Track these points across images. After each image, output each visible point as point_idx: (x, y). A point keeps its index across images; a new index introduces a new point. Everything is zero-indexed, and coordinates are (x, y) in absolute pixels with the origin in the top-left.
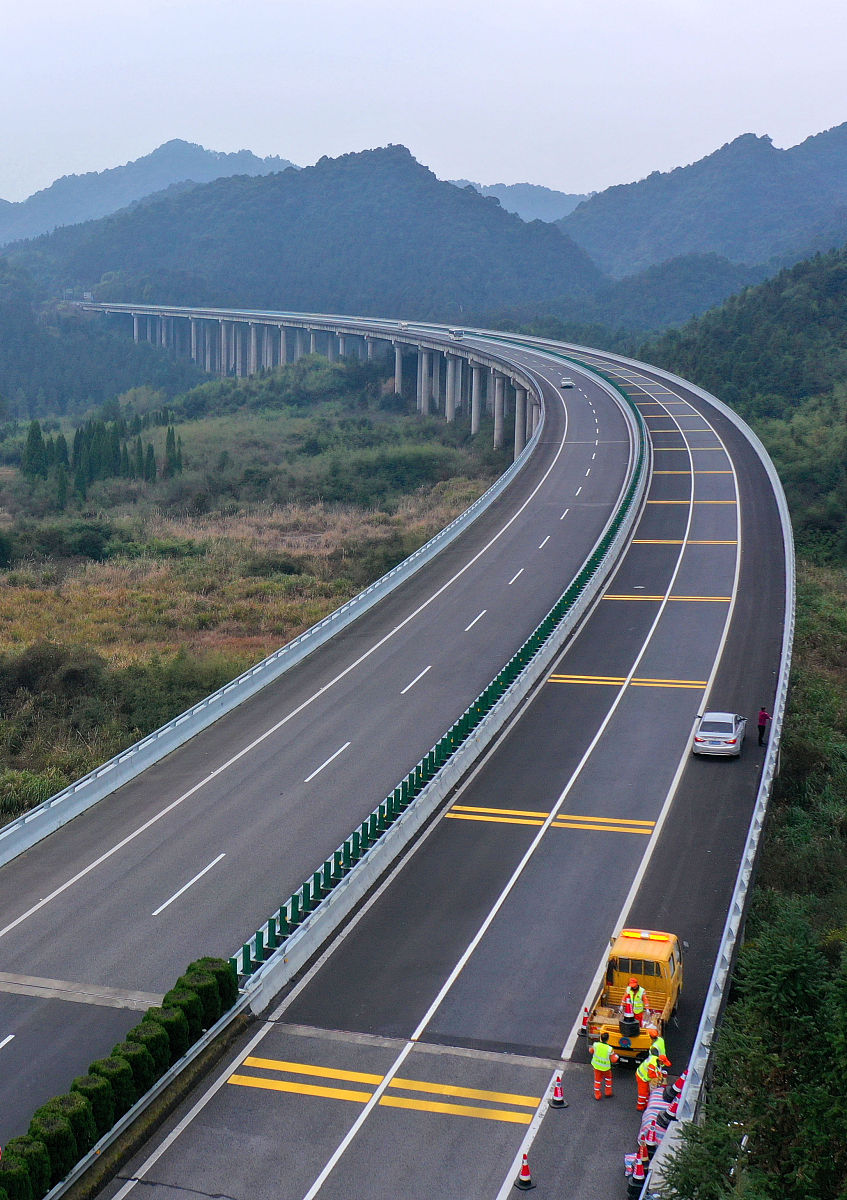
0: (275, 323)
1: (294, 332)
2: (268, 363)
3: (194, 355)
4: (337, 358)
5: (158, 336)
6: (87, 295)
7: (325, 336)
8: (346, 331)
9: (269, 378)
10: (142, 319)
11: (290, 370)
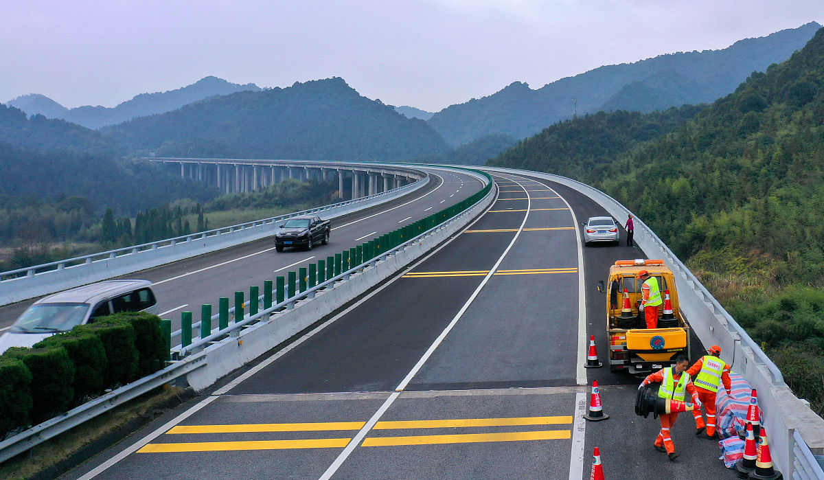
0: (268, 165)
1: (281, 169)
2: (264, 183)
3: (219, 185)
4: (305, 180)
5: (197, 175)
6: (153, 154)
7: (299, 170)
8: (310, 166)
9: (264, 192)
10: (187, 166)
11: (277, 187)
